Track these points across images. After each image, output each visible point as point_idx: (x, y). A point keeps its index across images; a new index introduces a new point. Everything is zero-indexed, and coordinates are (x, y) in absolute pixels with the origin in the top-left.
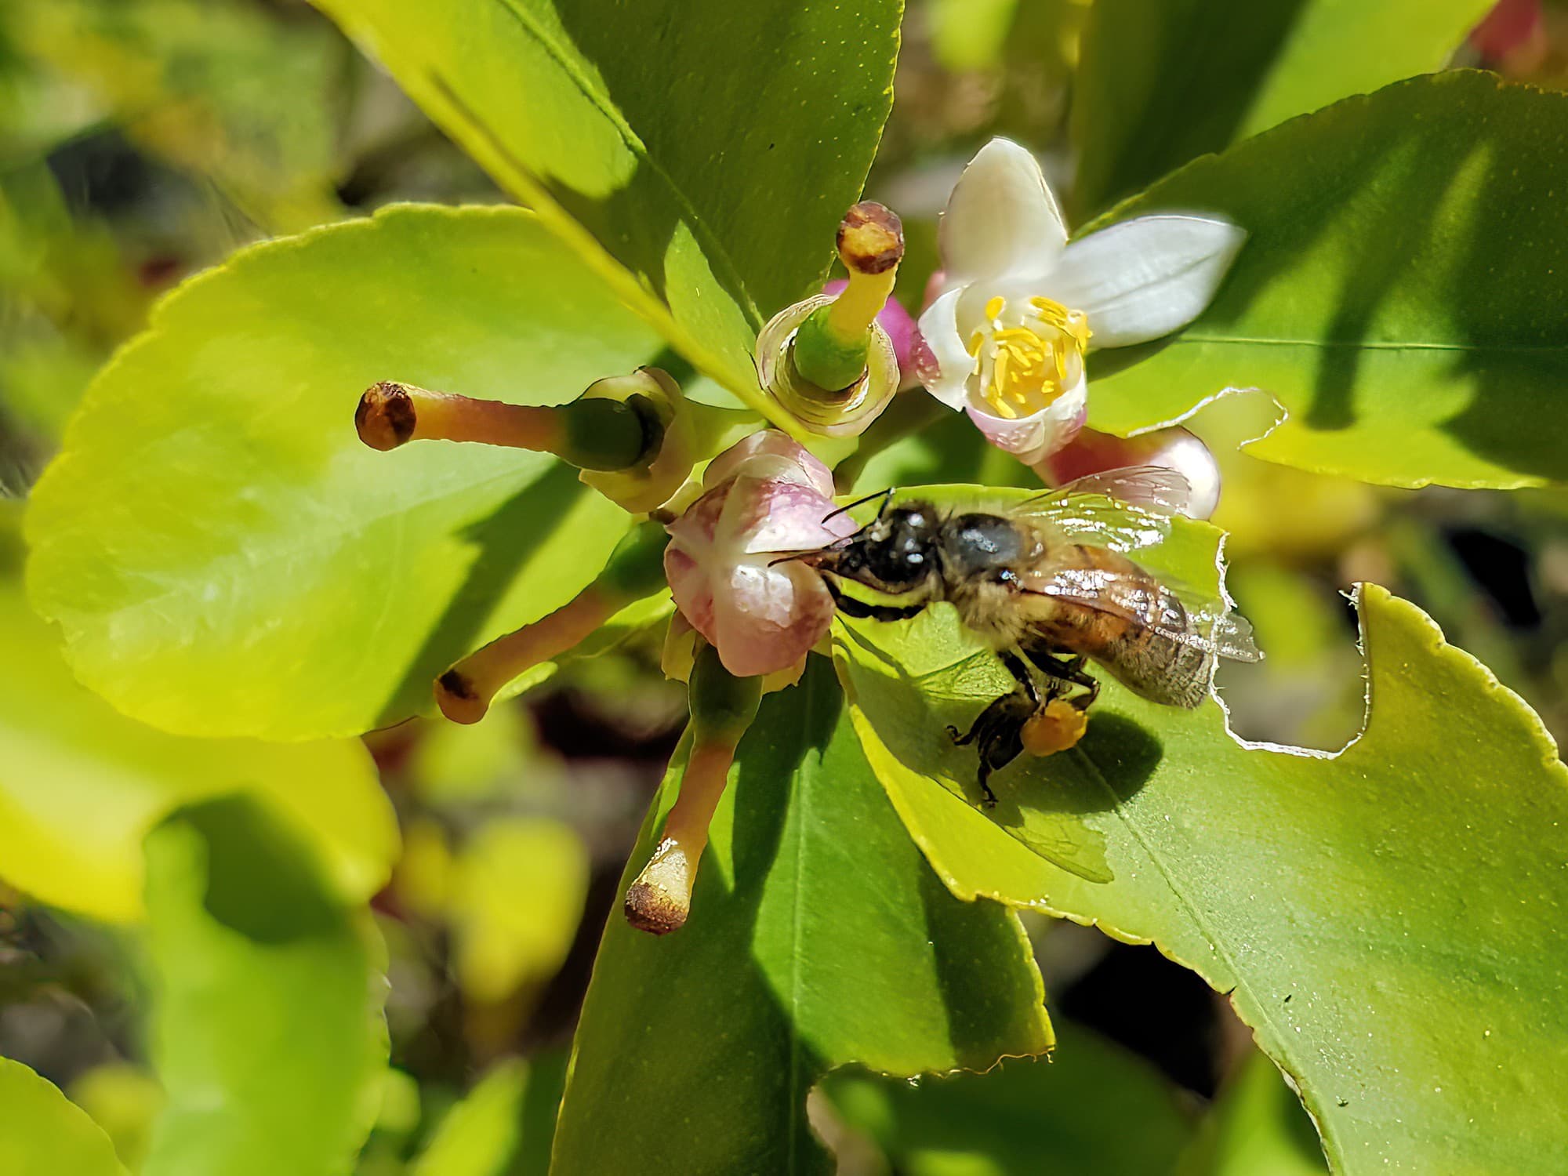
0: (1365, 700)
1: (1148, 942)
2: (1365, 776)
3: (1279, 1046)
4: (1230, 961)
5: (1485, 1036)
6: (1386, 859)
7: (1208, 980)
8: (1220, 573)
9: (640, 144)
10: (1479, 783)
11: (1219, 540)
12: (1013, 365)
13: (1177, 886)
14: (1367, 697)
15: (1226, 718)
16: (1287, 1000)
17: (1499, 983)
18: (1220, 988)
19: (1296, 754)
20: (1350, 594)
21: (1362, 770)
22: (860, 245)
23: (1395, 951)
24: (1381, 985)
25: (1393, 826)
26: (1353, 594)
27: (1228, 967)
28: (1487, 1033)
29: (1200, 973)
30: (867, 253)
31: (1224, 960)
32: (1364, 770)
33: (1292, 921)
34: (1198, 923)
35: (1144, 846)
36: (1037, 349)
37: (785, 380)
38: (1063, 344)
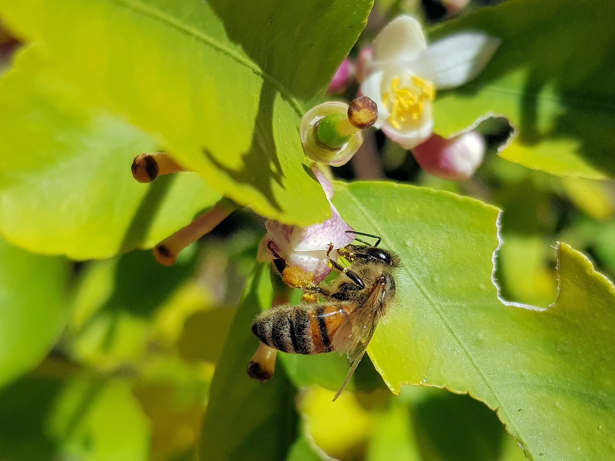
0: (557, 289)
1: (465, 393)
2: (555, 319)
3: (516, 431)
4: (497, 396)
5: (599, 428)
6: (562, 353)
7: (489, 405)
8: (497, 229)
9: (259, 69)
10: (604, 327)
11: (497, 214)
12: (400, 105)
13: (477, 365)
14: (558, 288)
15: (498, 292)
16: (520, 410)
17: (606, 408)
18: (493, 408)
19: (526, 308)
20: (555, 246)
21: (554, 316)
22: (359, 120)
23: (564, 391)
24: (557, 404)
25: (566, 340)
26: (556, 246)
27: (496, 398)
28: (600, 427)
29: (486, 403)
30: (362, 122)
31: (495, 395)
32: (555, 317)
33: (522, 376)
34: (484, 380)
35: (463, 348)
36: (411, 99)
37: (312, 139)
38: (423, 97)
